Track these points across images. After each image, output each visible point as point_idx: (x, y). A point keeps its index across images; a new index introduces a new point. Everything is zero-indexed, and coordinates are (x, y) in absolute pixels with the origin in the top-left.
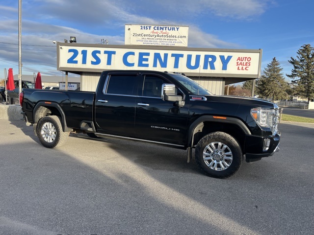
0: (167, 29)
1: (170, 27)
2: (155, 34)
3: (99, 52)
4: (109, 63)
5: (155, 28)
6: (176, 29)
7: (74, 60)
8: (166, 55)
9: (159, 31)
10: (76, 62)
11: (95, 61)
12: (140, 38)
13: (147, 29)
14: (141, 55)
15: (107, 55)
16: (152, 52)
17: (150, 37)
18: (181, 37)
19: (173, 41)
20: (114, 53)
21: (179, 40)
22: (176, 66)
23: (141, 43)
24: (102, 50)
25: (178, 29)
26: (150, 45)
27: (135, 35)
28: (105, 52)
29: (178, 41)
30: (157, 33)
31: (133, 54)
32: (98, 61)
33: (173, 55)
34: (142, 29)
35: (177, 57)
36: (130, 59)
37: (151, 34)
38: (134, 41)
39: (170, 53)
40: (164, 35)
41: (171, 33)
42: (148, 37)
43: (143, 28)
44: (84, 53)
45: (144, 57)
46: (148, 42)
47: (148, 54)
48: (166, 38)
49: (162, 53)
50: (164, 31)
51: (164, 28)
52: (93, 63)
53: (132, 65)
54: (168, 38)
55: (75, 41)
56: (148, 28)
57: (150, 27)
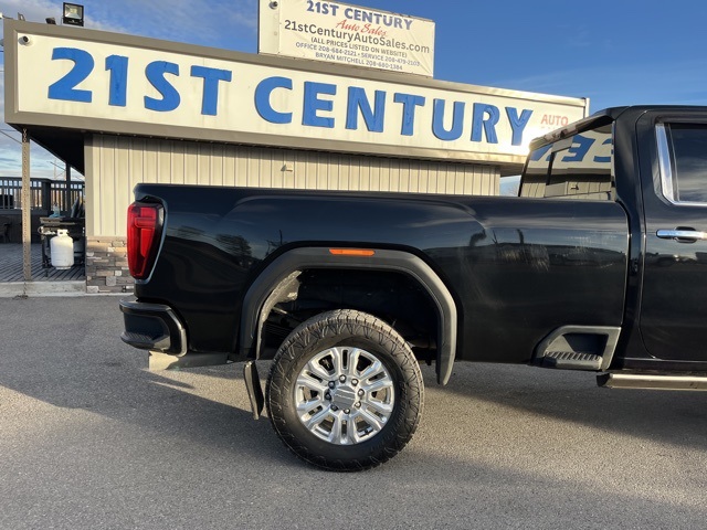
0: (381, 19)
1: (388, 16)
2: (351, 32)
3: (174, 69)
4: (209, 106)
5: (350, 13)
6: (403, 24)
7: (78, 87)
8: (380, 96)
9: (361, 24)
10: (86, 97)
11: (158, 96)
12: (307, 37)
13: (326, 12)
14: (310, 89)
15: (200, 81)
16: (343, 84)
17: (336, 39)
18: (418, 48)
19: (396, 58)
20: (227, 76)
21: (412, 55)
22: (407, 128)
23: (310, 55)
24: (185, 62)
25: (408, 24)
26: (336, 61)
27: (292, 26)
28: (196, 71)
29: (409, 58)
30: (354, 28)
31: (287, 84)
32: (170, 100)
33: (398, 97)
34: (310, 9)
35: (410, 103)
36: (278, 100)
37: (339, 29)
38: (287, 46)
39: (390, 89)
40: (373, 36)
41: (393, 33)
42: (331, 38)
43: (315, 8)
44: (117, 67)
45: (320, 96)
46: (331, 53)
47: (331, 89)
48: (379, 46)
49: (370, 88)
50: (374, 26)
51: (374, 18)
52: (150, 104)
53: (285, 118)
54: (385, 47)
55: (80, 22)
56: (330, 9)
57: (334, 8)
